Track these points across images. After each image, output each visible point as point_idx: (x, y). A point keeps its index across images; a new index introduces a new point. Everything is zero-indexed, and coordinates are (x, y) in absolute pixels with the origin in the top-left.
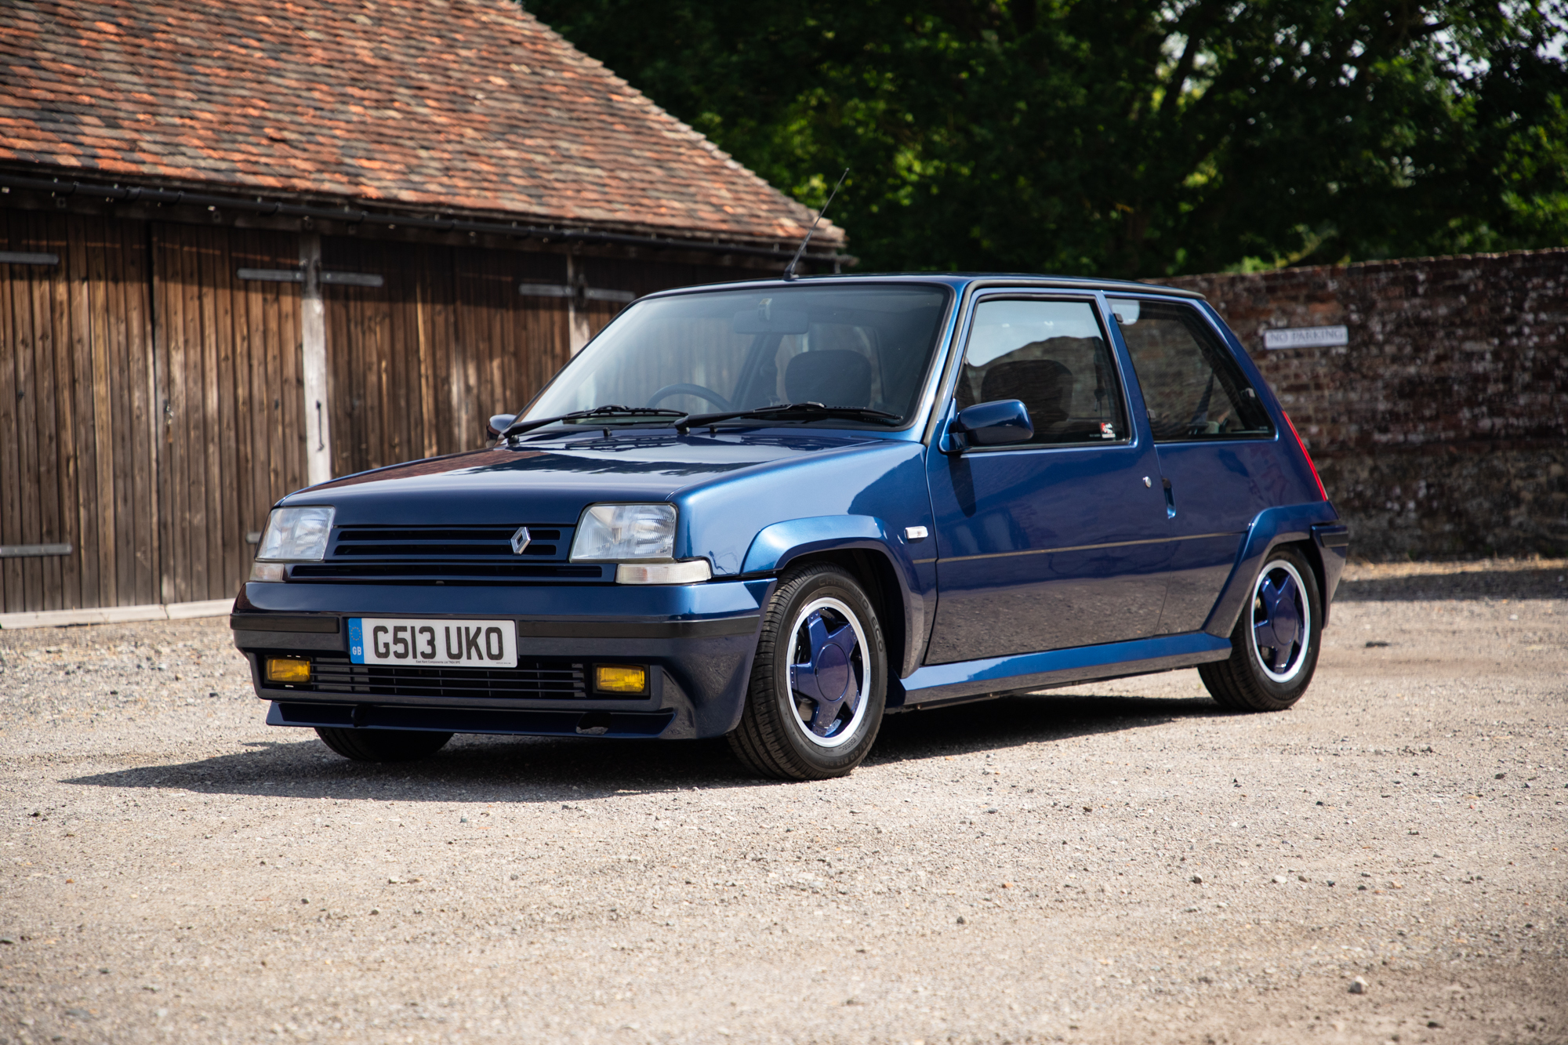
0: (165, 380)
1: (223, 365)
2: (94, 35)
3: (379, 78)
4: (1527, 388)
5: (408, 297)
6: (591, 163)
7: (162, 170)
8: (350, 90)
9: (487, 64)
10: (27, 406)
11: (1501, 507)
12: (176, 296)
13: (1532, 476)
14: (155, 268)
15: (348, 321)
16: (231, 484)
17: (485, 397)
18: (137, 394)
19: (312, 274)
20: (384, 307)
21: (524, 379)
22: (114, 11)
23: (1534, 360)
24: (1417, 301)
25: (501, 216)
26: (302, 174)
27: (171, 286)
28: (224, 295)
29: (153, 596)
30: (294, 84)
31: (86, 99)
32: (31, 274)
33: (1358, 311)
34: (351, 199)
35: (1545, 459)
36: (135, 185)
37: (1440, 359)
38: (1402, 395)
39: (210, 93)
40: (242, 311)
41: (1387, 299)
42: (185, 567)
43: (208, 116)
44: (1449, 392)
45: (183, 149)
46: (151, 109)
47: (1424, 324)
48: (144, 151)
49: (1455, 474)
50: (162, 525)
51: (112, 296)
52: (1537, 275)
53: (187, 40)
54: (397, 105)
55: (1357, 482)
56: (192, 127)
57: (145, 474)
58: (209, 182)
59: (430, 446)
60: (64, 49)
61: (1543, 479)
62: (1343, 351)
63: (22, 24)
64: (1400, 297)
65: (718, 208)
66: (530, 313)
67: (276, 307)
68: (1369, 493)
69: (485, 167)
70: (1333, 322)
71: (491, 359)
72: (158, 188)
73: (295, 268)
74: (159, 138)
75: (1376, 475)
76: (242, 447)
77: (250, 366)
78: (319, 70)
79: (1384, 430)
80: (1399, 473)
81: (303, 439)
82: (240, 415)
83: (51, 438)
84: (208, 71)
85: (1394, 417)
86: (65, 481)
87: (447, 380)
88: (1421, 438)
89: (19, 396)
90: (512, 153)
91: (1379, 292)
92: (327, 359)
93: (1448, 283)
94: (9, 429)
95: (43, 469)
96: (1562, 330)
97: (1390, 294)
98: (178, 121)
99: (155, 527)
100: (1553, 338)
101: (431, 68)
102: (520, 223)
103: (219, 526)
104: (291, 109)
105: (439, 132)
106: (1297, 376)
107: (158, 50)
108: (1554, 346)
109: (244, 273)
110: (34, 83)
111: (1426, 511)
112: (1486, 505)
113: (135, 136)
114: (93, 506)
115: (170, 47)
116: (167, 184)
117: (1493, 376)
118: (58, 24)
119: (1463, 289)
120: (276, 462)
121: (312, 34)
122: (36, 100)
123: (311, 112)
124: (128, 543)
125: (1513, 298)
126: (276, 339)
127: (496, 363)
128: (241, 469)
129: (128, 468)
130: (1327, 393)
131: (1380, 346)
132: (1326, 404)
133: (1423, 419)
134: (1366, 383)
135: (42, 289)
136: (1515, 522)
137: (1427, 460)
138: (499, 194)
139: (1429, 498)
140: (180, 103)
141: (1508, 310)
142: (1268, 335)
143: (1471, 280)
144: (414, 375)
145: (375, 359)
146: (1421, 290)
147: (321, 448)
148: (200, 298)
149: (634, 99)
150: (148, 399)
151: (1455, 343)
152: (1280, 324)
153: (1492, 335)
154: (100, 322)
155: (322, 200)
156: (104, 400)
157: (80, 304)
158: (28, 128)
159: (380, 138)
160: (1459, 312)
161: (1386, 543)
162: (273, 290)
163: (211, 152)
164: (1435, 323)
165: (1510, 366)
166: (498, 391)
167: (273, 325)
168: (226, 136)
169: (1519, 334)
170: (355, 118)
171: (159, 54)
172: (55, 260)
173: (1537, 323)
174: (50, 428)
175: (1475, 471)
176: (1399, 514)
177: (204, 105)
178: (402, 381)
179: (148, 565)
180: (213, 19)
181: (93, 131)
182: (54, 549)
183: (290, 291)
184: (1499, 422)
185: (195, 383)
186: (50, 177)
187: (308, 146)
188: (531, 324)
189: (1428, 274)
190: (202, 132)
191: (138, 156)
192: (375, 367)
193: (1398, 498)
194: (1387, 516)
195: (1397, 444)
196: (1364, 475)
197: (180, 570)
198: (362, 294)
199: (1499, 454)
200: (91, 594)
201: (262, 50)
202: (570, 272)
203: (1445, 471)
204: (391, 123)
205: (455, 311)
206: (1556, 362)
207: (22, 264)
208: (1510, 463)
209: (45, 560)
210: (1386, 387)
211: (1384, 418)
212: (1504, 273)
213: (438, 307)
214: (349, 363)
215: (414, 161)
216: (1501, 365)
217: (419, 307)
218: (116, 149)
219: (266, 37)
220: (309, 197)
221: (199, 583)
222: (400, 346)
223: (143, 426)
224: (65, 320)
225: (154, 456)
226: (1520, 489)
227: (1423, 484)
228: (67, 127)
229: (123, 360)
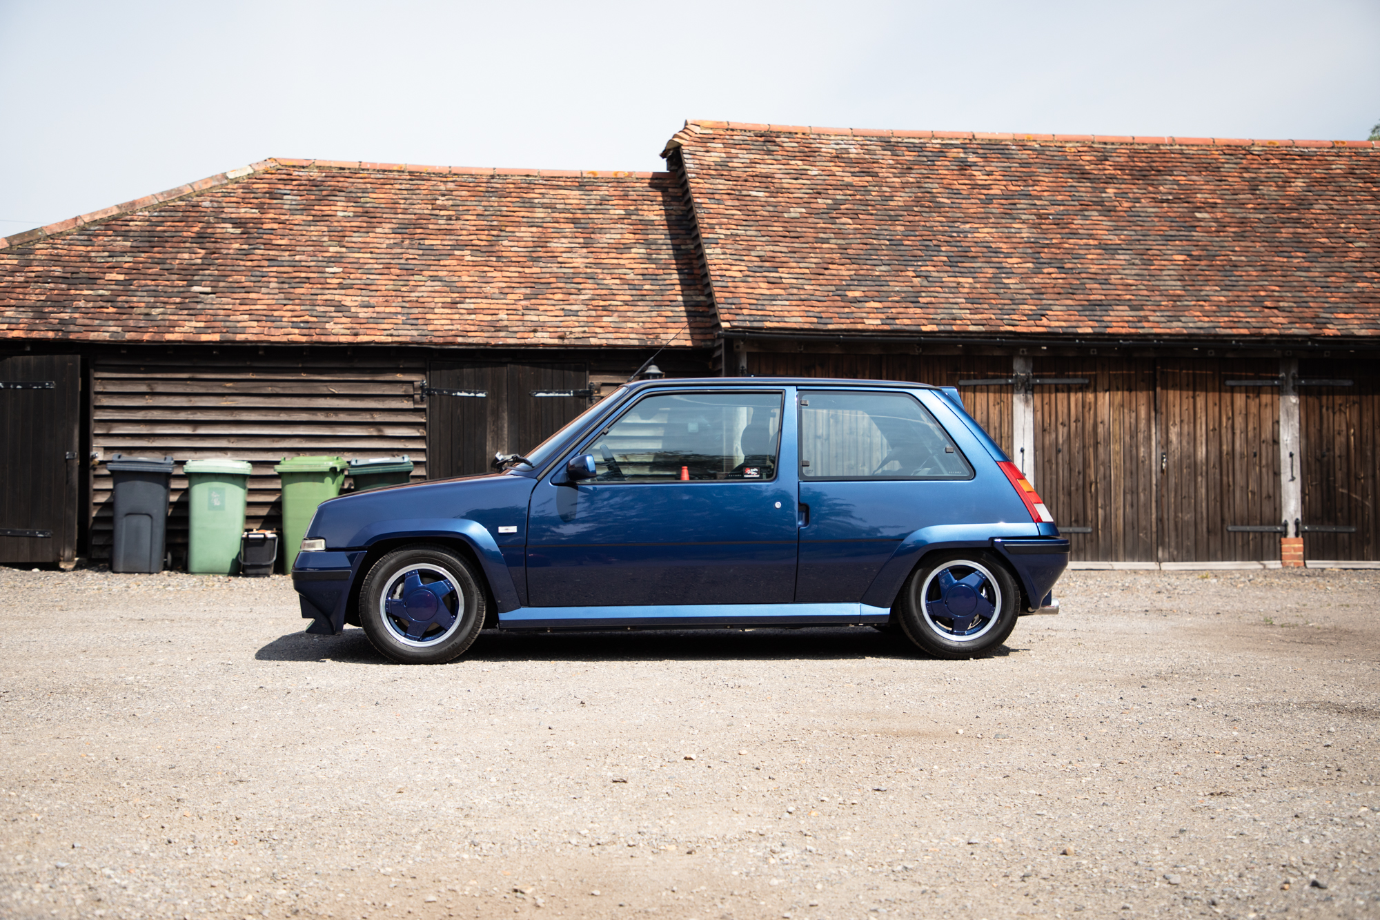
0: (1164, 441)
1: (1211, 433)
2: (1165, 263)
5: (1369, 392)
7: (1158, 330)
8: (1365, 274)
10: (1063, 455)
12: (1174, 397)
14: (1158, 383)
15: (1321, 407)
16: (1215, 498)
18: (1142, 450)
19: (1290, 381)
20: (1355, 398)
22: (1193, 248)
26: (1275, 326)
27: (1171, 393)
28: (1214, 395)
29: (1151, 557)
30: (1315, 274)
31: (1128, 297)
32: (1069, 389)
34: (1312, 337)
39: (1233, 286)
40: (1228, 403)
42: (1177, 543)
43: (1220, 298)
45: (1183, 318)
46: (1175, 298)
48: (1150, 321)
50: (1160, 520)
51: (1127, 398)
53: (1241, 258)
56: (1200, 305)
57: (1147, 492)
60: (1134, 272)
63: (1113, 262)
67: (1257, 400)
73: (1277, 378)
74: (1169, 313)
76: (1225, 479)
77: (1234, 434)
78: (1347, 264)
81: (1277, 474)
82: (1224, 462)
83: (1079, 473)
84: (1243, 273)
86: (1089, 495)
89: (1058, 451)
94: (1051, 468)
95: (1073, 488)
98: (1191, 303)
99: (1154, 520)
103: (1205, 521)
104: (1299, 289)
107: (1211, 265)
109: (1229, 383)
110: (1094, 291)
113: (1151, 313)
114: (1108, 508)
115: (1223, 263)
118: (1141, 259)
120: (1253, 486)
121: (1359, 244)
122: (1087, 300)
123: (1317, 289)
124: (1133, 528)
126: (1256, 418)
128: (1223, 490)
129: (1134, 489)
135: (1075, 398)
140: (1203, 293)
145: (1344, 427)
147: (1293, 479)
148: (1194, 398)
150: (1150, 452)
154: (1117, 412)
156: (1118, 453)
157: (1103, 403)
158: (1071, 315)
159: (1371, 300)
162: (1255, 391)
163: (1204, 318)
167: (1254, 410)
168: (1226, 309)
170: (1355, 290)
171: (1209, 268)
172: (1087, 381)
174: (1078, 467)
177: (1222, 293)
179: (1149, 541)
181: (1116, 313)
182: (1078, 529)
183: (1269, 391)
185: (1188, 443)
187: (1297, 310)
191: (1143, 324)
192: (1344, 432)
197: (1173, 544)
198: (1334, 390)
200: (1108, 554)
207: (1064, 384)
209: (1073, 535)
214: (1320, 431)
218: (1128, 322)
223: (1147, 466)
224: (1092, 412)
225: (1154, 482)
228: (1101, 313)
229: (1134, 434)
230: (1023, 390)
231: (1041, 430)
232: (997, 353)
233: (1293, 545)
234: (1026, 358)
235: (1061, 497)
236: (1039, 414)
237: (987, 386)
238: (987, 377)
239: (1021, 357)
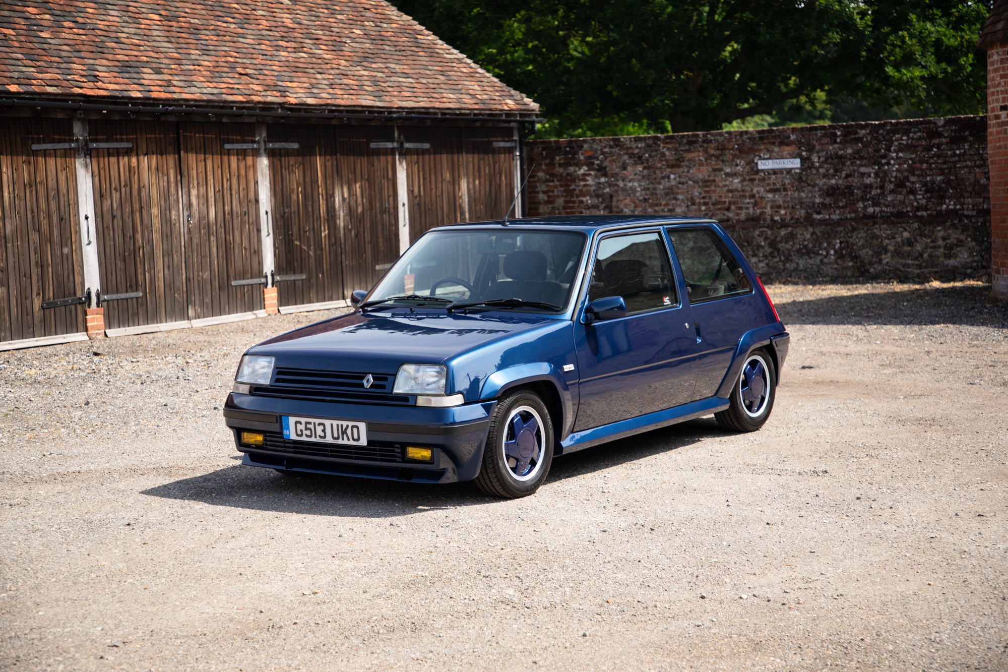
0: (188, 204)
1: (217, 194)
2: (148, 22)
3: (296, 35)
4: (892, 192)
5: (312, 153)
6: (406, 75)
7: (184, 96)
8: (281, 43)
9: (352, 22)
10: (118, 222)
11: (878, 254)
12: (192, 160)
13: (894, 238)
14: (182, 146)
15: (281, 167)
16: (222, 256)
17: (353, 203)
18: (173, 212)
19: (263, 144)
20: (300, 159)
21: (373, 193)
22: (158, 7)
23: (896, 177)
24: (836, 146)
25: (360, 109)
26: (256, 93)
27: (190, 155)
28: (217, 158)
29: (185, 316)
30: (251, 41)
31: (145, 59)
32: (118, 153)
33: (806, 151)
34: (281, 105)
35: (901, 229)
36: (170, 105)
37: (848, 176)
38: (828, 195)
39: (208, 50)
40: (227, 166)
41: (821, 144)
42: (200, 300)
43: (208, 63)
44: (852, 193)
45: (195, 83)
46: (178, 62)
47: (840, 157)
48: (175, 86)
49: (854, 237)
50: (188, 279)
51: (160, 162)
52: (898, 134)
53: (196, 21)
54: (305, 49)
55: (804, 240)
56: (199, 70)
57: (179, 254)
58: (209, 101)
59: (325, 230)
60: (133, 31)
61: (899, 240)
62: (798, 171)
63: (111, 18)
64: (828, 143)
65: (473, 96)
66: (375, 158)
67: (244, 162)
68: (810, 246)
69: (352, 82)
70: (793, 156)
71: (356, 184)
72: (182, 106)
73: (253, 142)
74: (182, 78)
75: (814, 236)
76: (228, 237)
77: (231, 194)
78: (264, 33)
79: (819, 213)
80: (826, 236)
81: (259, 231)
82: (226, 221)
83: (130, 238)
84: (207, 38)
85: (824, 206)
86: (138, 259)
87: (333, 195)
88: (838, 217)
89: (114, 217)
90: (366, 73)
91: (817, 140)
92: (271, 188)
93: (852, 136)
94: (109, 235)
95: (126, 254)
96: (910, 162)
97: (823, 142)
98: (192, 67)
99: (184, 281)
100: (905, 166)
101: (323, 27)
102: (370, 112)
103: (217, 278)
104: (250, 56)
105: (327, 64)
106: (774, 184)
107: (181, 28)
108: (906, 170)
109: (227, 146)
110: (118, 51)
111: (840, 255)
112: (870, 253)
113: (170, 77)
114: (152, 271)
115: (187, 25)
116: (187, 103)
117: (875, 185)
118: (129, 17)
119: (860, 140)
120: (245, 243)
121: (260, 12)
122: (119, 61)
123: (261, 57)
124: (171, 289)
125: (885, 145)
126: (244, 179)
127: (358, 185)
128: (227, 248)
129: (170, 251)
130: (789, 193)
131: (817, 169)
132: (789, 199)
133: (838, 207)
134: (810, 188)
135: (124, 161)
136: (884, 262)
137: (841, 229)
138: (359, 97)
139: (841, 248)
140: (193, 57)
141: (883, 151)
142: (759, 162)
143: (864, 135)
144: (316, 194)
145: (295, 187)
146: (838, 140)
147: (268, 235)
148: (205, 160)
149: (429, 37)
150: (179, 215)
151: (856, 168)
152: (766, 157)
153: (875, 164)
154: (154, 176)
155: (267, 107)
156: (157, 217)
157: (144, 167)
158: (115, 77)
159: (296, 70)
160: (858, 152)
161: (818, 271)
162: (242, 154)
163: (209, 84)
164: (845, 158)
165: (883, 180)
166: (359, 199)
167: (243, 172)
168: (216, 74)
169: (888, 164)
170: (283, 59)
171: (181, 30)
172: (131, 146)
173: (898, 158)
174: (129, 233)
175: (865, 235)
176: (826, 257)
177: (205, 57)
178: (310, 197)
179: (181, 300)
180: (209, 7)
181: (148, 76)
182: (133, 295)
183: (251, 154)
184: (877, 209)
185: (203, 205)
186: (127, 104)
187: (259, 77)
188: (376, 164)
189: (842, 131)
190: (204, 73)
191: (172, 89)
192: (295, 191)
193: (825, 249)
194: (820, 258)
195: (826, 220)
196: (808, 236)
197: (197, 302)
198: (288, 153)
199: (877, 226)
200: (153, 317)
201: (235, 23)
202: (396, 135)
203: (849, 235)
204: (302, 60)
205: (336, 159)
206: (907, 178)
207: (114, 148)
208: (882, 231)
209: (129, 300)
210: (820, 190)
211: (819, 207)
212: (881, 132)
213: (328, 158)
214: (282, 189)
215: (314, 81)
216: (879, 180)
217: (318, 157)
218: (160, 86)
219: (237, 16)
220: (261, 105)
221: (207, 308)
222: (308, 179)
223: (177, 229)
224: (136, 176)
225: (183, 244)
226: (887, 245)
227: (838, 241)
228: (135, 75)
229: (166, 195)
230: (83, 155)
231: (100, 196)
232: (60, 116)
233: (271, 294)
234: (82, 121)
235: (119, 263)
236: (97, 179)
237: (55, 150)
238: (53, 141)
239: (79, 119)
